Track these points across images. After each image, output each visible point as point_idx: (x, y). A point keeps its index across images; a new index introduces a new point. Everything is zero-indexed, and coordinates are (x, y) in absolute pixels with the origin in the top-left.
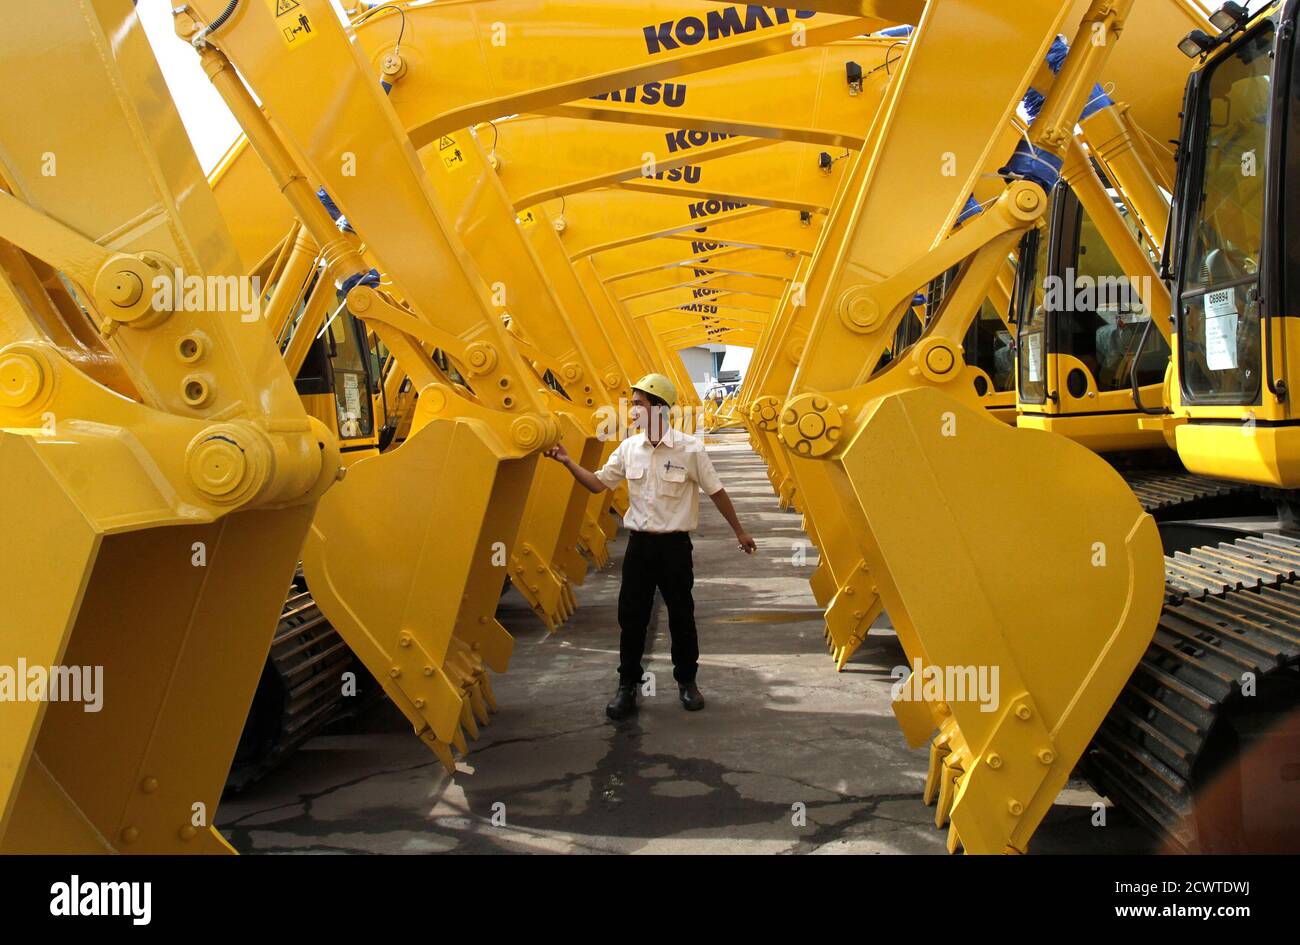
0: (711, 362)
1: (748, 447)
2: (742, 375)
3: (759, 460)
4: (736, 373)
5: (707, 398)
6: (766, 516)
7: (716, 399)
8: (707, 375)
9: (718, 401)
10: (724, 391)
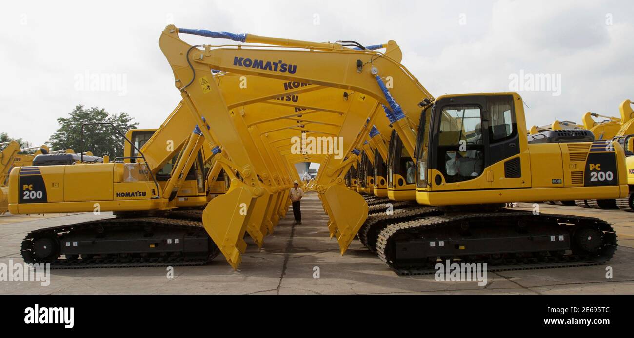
0: (305, 166)
1: (318, 198)
2: (317, 170)
3: (321, 202)
4: (315, 170)
5: (304, 180)
6: (323, 216)
7: (307, 180)
8: (304, 171)
9: (308, 181)
10: (310, 177)
